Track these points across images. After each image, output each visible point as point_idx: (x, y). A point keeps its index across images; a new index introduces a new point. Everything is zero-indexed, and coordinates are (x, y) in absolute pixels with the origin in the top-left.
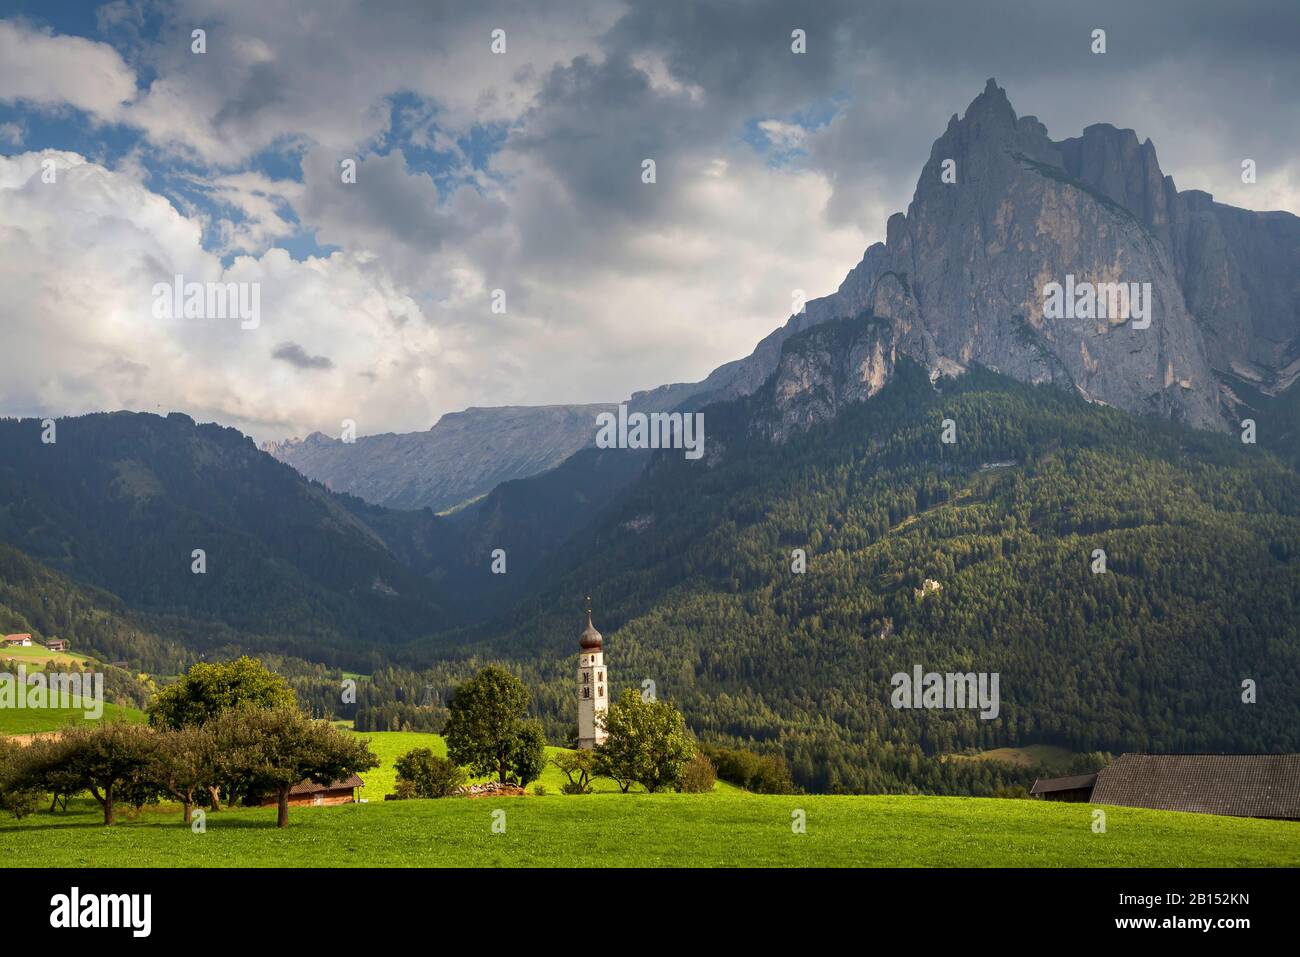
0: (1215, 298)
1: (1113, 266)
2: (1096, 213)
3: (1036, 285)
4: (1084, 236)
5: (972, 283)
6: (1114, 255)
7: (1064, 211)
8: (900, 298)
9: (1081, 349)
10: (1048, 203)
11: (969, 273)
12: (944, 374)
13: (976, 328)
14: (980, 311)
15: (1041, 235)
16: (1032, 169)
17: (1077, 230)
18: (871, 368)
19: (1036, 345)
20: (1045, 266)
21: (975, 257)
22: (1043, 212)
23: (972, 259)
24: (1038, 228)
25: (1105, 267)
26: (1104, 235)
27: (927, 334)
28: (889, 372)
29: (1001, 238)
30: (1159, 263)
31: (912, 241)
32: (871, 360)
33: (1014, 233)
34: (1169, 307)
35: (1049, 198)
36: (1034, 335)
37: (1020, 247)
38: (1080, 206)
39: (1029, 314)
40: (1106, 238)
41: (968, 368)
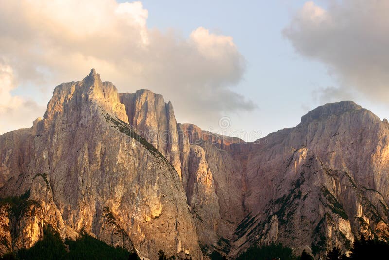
0: (202, 199)
1: (154, 185)
2: (147, 156)
3: (116, 191)
4: (140, 168)
5: (83, 186)
6: (155, 179)
7: (131, 152)
8: (45, 189)
9: (137, 229)
10: (123, 147)
11: (81, 180)
12: (68, 237)
13: (85, 211)
14: (87, 201)
15: (119, 164)
16: (115, 127)
17: (137, 163)
18: (32, 230)
19: (116, 225)
20: (120, 181)
21: (84, 171)
22: (120, 151)
23: (82, 172)
24: (117, 159)
25: (150, 186)
26: (150, 168)
27: (58, 211)
28: (41, 232)
29: (98, 163)
30: (176, 185)
31: (49, 153)
32: (32, 225)
33: (105, 160)
34: (180, 209)
35: (124, 144)
36: (115, 219)
37: (108, 169)
38: (139, 151)
39: (112, 206)
40: (151, 170)
41: (81, 233)
